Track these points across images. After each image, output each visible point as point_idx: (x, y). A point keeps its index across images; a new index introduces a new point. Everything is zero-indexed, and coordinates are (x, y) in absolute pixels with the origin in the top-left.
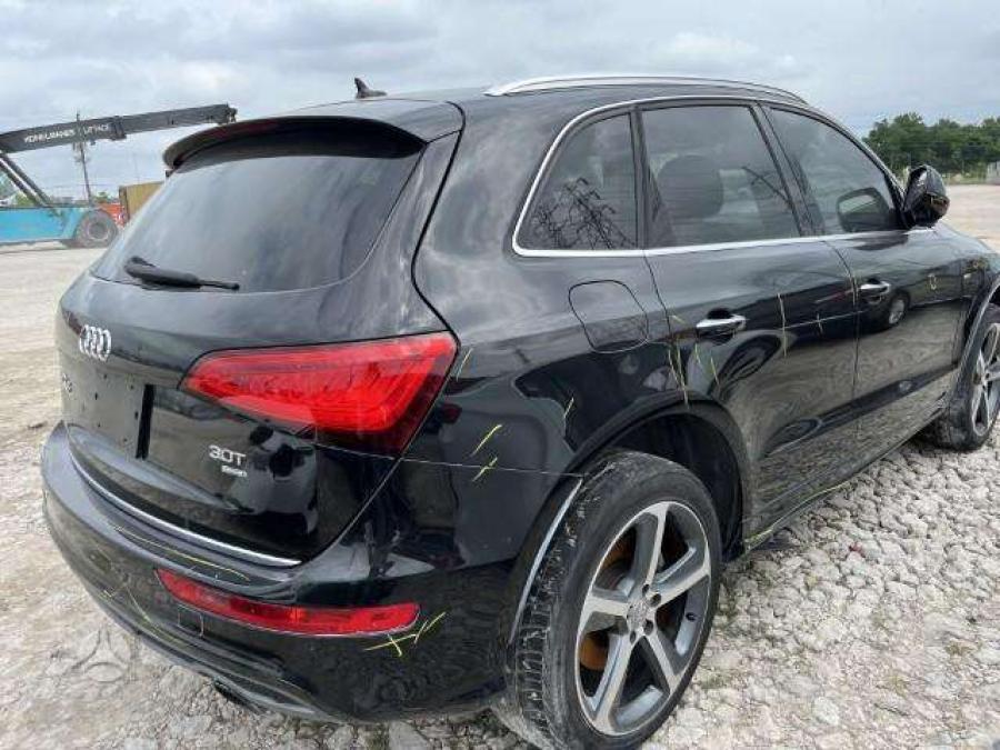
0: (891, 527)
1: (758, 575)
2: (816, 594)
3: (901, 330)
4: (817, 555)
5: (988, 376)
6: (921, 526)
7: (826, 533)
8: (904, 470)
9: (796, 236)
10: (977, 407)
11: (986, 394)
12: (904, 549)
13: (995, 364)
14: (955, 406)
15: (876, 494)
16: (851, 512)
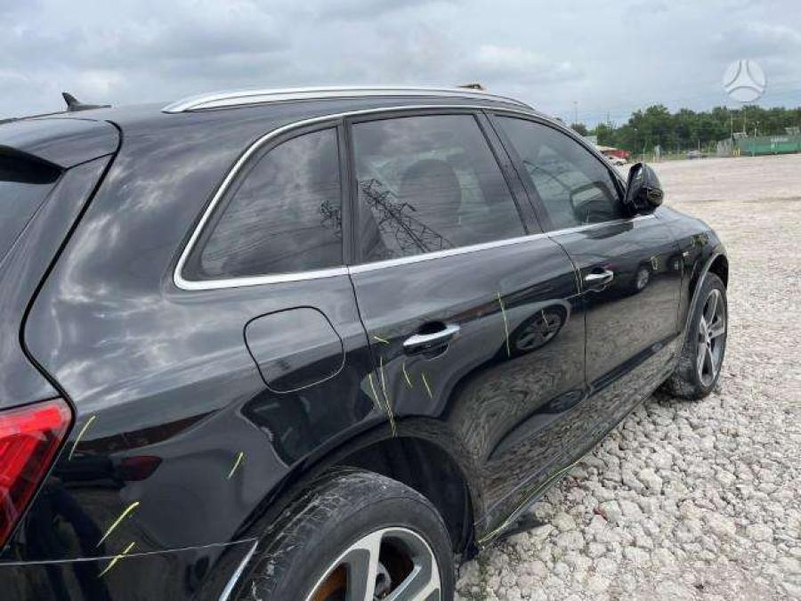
0: (631, 485)
1: (511, 548)
2: (561, 567)
3: (648, 292)
4: (565, 521)
5: (710, 334)
6: (656, 481)
7: (576, 494)
8: (645, 422)
9: (521, 235)
10: (702, 362)
11: (710, 350)
12: (641, 508)
13: (716, 324)
14: (684, 364)
15: (621, 449)
16: (598, 470)
